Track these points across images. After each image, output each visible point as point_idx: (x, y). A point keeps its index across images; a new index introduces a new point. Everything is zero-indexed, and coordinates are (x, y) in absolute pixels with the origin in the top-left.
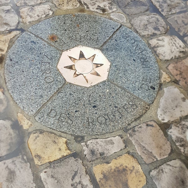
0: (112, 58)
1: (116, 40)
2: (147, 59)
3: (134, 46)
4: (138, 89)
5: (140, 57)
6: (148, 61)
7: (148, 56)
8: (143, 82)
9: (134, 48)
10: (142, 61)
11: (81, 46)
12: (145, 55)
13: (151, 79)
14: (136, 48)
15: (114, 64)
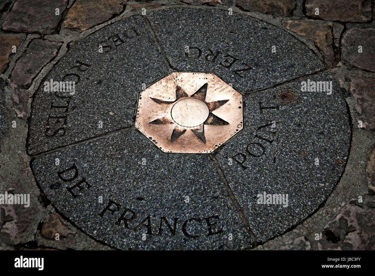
0: (174, 162)
1: (217, 198)
2: (124, 226)
3: (175, 225)
4: (74, 160)
5: (138, 215)
6: (118, 223)
7: (129, 232)
8: (79, 178)
9: (171, 222)
10: (127, 213)
11: (240, 129)
12: (135, 230)
13: (75, 196)
14: (167, 222)
15: (157, 156)
